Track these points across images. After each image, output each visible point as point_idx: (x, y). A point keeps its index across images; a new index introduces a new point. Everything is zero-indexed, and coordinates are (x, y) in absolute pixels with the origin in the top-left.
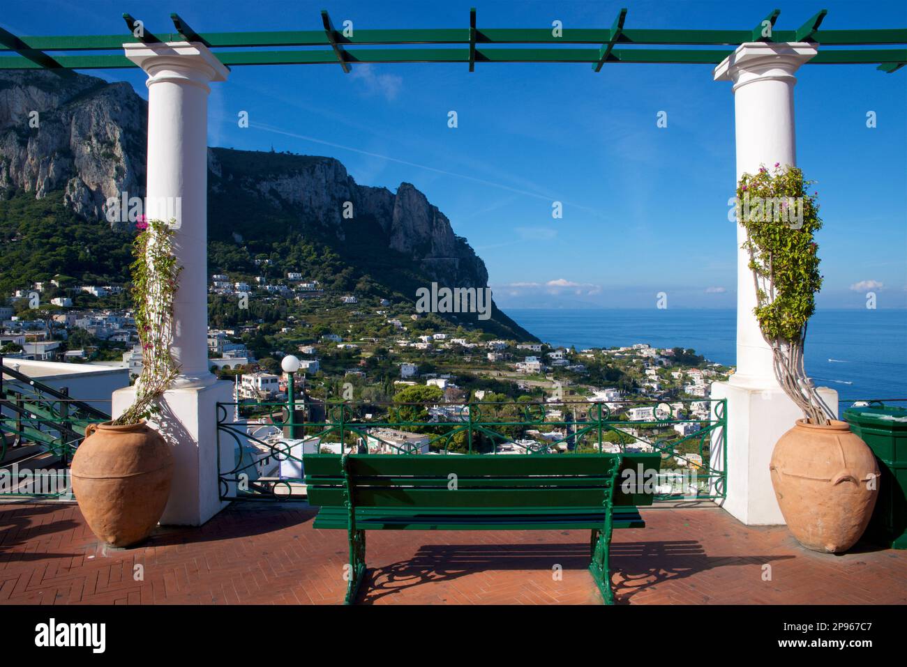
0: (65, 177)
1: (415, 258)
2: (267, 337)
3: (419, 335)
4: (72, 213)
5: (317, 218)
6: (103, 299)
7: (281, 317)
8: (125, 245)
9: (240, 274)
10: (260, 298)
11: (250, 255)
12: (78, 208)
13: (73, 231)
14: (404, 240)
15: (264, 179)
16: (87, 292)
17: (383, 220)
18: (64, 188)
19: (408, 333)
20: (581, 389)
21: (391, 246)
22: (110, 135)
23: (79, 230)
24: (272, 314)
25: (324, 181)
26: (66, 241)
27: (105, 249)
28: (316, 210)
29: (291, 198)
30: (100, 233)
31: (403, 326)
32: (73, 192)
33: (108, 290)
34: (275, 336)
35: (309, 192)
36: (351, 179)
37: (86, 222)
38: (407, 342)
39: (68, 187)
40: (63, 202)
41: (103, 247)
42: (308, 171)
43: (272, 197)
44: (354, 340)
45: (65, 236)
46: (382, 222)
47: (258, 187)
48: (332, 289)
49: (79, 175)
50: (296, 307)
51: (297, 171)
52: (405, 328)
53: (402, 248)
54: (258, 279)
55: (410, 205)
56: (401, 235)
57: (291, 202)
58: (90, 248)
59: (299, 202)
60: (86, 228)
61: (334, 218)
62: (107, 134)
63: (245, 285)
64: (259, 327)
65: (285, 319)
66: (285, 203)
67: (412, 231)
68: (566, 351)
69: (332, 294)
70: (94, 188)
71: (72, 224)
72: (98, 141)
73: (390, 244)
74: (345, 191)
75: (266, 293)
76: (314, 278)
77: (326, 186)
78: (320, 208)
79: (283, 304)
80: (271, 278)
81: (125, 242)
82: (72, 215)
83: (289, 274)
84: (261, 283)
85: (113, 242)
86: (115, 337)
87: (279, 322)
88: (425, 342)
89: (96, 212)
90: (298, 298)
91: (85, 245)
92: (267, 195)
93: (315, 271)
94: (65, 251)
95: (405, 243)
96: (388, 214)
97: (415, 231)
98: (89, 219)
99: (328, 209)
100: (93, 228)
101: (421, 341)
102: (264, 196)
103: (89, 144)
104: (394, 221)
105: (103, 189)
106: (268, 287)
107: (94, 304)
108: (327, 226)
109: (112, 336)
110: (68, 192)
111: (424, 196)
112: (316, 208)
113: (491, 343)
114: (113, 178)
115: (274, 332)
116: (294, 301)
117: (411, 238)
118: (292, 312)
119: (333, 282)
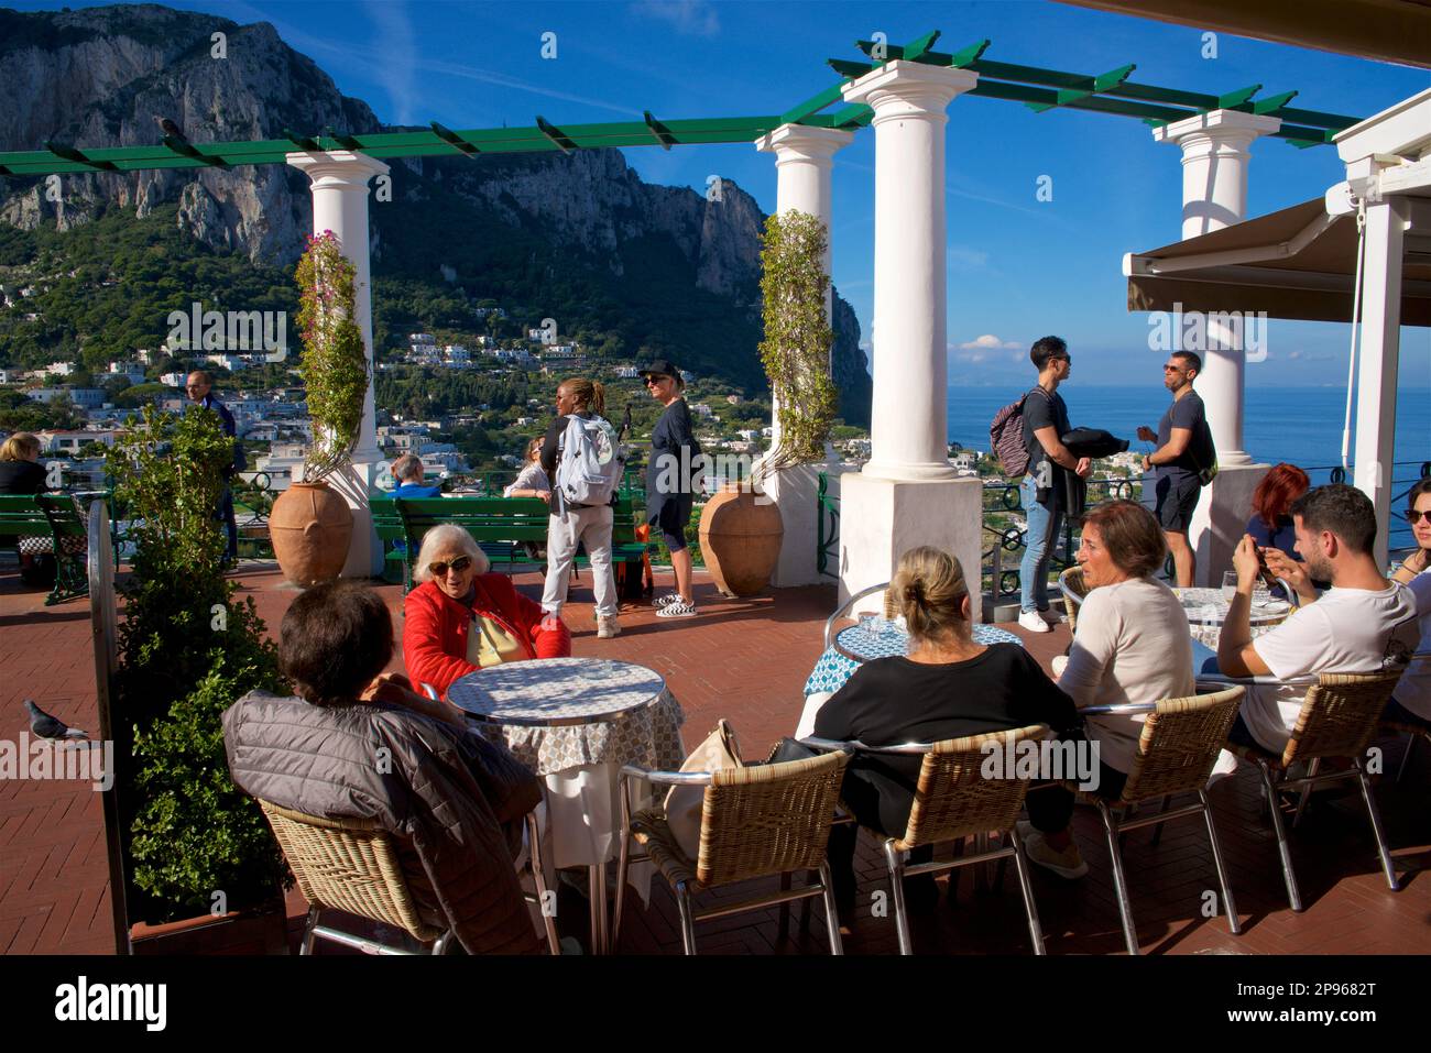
0: (178, 182)
1: (739, 304)
2: (492, 433)
3: (739, 428)
4: (191, 239)
5: (578, 239)
6: (240, 375)
7: (517, 401)
8: (273, 288)
9: (453, 332)
10: (485, 370)
11: (469, 301)
12: (200, 231)
13: (194, 268)
14: (719, 273)
15: (492, 178)
16: (215, 364)
17: (686, 240)
18: (176, 200)
19: (722, 425)
20: (995, 518)
21: (699, 284)
22: (243, 111)
23: (201, 266)
24: (502, 396)
25: (587, 178)
26: (183, 283)
27: (242, 296)
28: (576, 226)
29: (535, 205)
30: (235, 270)
31: (714, 414)
32: (192, 205)
33: (248, 360)
34: (506, 431)
35: (566, 197)
36: (632, 174)
37: (212, 254)
38: (717, 440)
39: (183, 198)
40: (176, 222)
41: (238, 292)
42: (562, 163)
43: (505, 206)
44: (633, 437)
45: (182, 275)
46: (685, 244)
47: (482, 189)
48: (600, 354)
49: (200, 179)
50: (542, 384)
51: (543, 162)
52: (717, 418)
53: (716, 286)
54: (482, 340)
55: (729, 216)
56: (715, 265)
57: (535, 213)
58: (219, 294)
59: (549, 214)
60: (214, 263)
61: (605, 238)
62: (238, 109)
63: (460, 349)
64: (480, 417)
65: (524, 403)
66: (525, 215)
67: (734, 260)
68: (977, 456)
69: (601, 364)
70: (222, 199)
71: (191, 257)
72: (226, 121)
73: (697, 280)
74: (624, 194)
75: (495, 362)
76: (572, 337)
77: (592, 187)
78: (583, 222)
79: (521, 380)
80: (503, 338)
81: (274, 283)
82: (190, 243)
83: (531, 331)
84: (487, 346)
85: (254, 284)
86: (254, 434)
87: (513, 408)
88: (747, 440)
89: (227, 236)
90: (545, 370)
91: (211, 291)
92: (496, 202)
93: (574, 325)
94: (181, 299)
95: (722, 278)
96: (693, 230)
97: (737, 258)
98: (217, 248)
99: (595, 224)
100: (223, 262)
101: (740, 438)
102: (492, 205)
103: (211, 127)
104: (702, 243)
105: (236, 200)
106: (497, 352)
107: (225, 383)
108: (594, 251)
109: (250, 432)
110: (184, 206)
111: (753, 200)
112: (576, 222)
113: (852, 442)
114: (251, 180)
115: (505, 424)
116: (539, 375)
117: (730, 269)
118: (536, 391)
119: (601, 343)
